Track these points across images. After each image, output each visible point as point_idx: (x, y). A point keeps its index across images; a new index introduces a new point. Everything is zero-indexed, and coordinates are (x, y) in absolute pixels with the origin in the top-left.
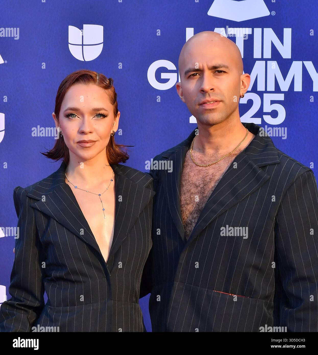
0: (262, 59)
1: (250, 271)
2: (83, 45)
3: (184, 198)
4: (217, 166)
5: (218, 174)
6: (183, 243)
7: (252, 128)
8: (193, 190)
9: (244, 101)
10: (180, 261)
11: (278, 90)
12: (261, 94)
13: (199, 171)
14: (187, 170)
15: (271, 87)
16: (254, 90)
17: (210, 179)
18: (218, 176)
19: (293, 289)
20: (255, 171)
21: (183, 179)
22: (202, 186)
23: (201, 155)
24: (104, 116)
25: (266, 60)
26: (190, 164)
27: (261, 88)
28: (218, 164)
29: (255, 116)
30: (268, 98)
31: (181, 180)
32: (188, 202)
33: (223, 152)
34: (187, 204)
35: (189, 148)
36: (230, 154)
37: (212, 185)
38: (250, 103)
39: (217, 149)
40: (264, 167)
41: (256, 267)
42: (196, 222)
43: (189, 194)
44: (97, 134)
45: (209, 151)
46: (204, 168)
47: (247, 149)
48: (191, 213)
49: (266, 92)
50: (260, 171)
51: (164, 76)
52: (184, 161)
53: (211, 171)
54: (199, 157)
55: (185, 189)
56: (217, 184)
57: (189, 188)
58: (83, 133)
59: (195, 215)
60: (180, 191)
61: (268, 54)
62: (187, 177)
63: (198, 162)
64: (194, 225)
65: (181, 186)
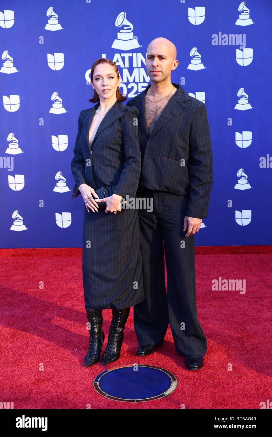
0: (137, 68)
1: (180, 149)
3: (147, 117)
4: (162, 102)
6: (148, 137)
8: (151, 113)
9: (130, 86)
10: (147, 145)
11: (144, 82)
12: (137, 84)
13: (153, 104)
14: (147, 105)
15: (142, 80)
16: (134, 82)
17: (159, 108)
18: (163, 106)
19: (197, 157)
20: (180, 104)
21: (146, 108)
22: (155, 111)
24: (113, 78)
25: (139, 68)
27: (137, 81)
29: (135, 94)
30: (140, 85)
31: (145, 109)
32: (149, 118)
35: (146, 95)
36: (167, 97)
37: (160, 110)
38: (132, 88)
39: (160, 94)
40: (184, 102)
41: (182, 147)
43: (149, 115)
44: (111, 86)
45: (157, 95)
46: (156, 103)
47: (176, 94)
49: (139, 82)
50: (183, 104)
52: (145, 101)
53: (159, 104)
54: (152, 98)
55: (147, 112)
56: (163, 110)
57: (149, 112)
58: (104, 86)
60: (145, 114)
61: (140, 65)
62: (147, 107)
63: (152, 100)
65: (145, 111)
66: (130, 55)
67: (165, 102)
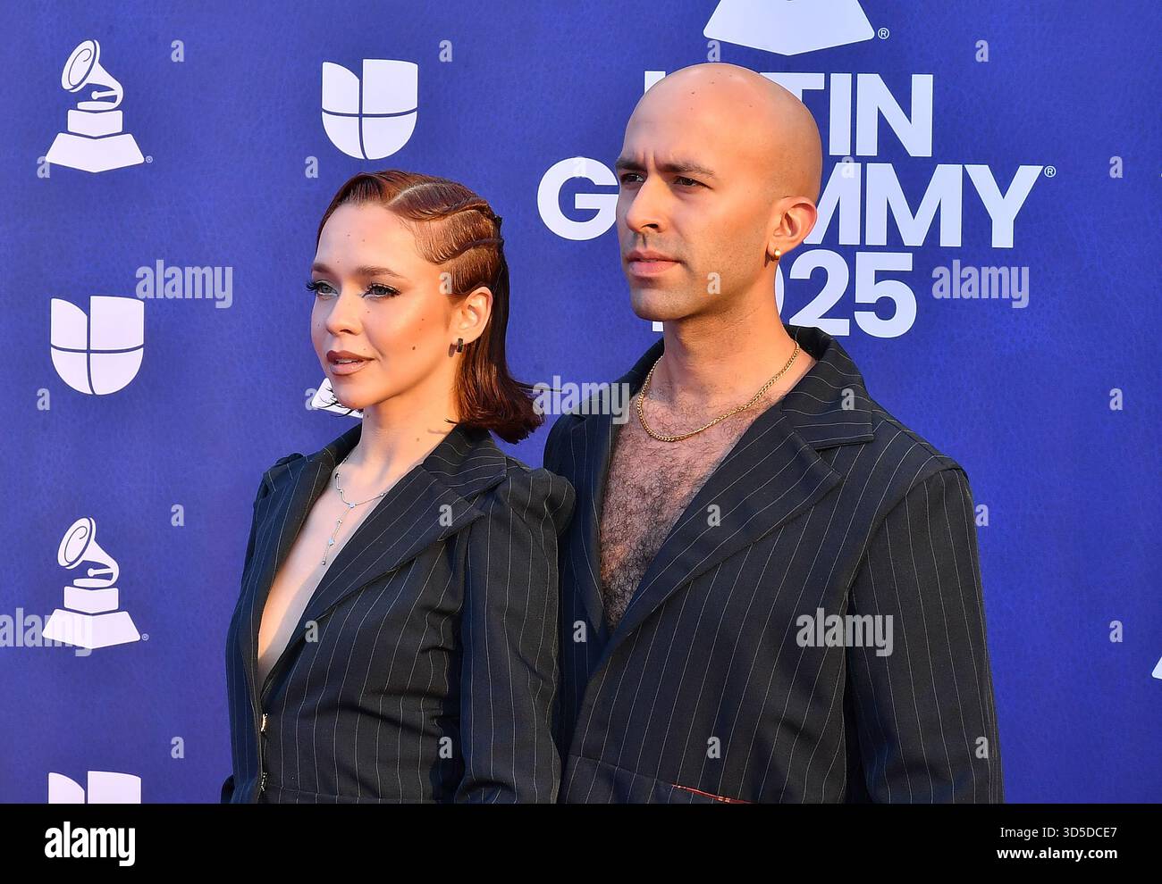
0: (853, 158)
1: (778, 736)
2: (361, 115)
3: (612, 523)
4: (701, 440)
5: (700, 463)
7: (810, 340)
8: (634, 503)
9: (802, 269)
11: (895, 242)
12: (849, 254)
13: (654, 453)
15: (877, 235)
16: (831, 240)
17: (681, 475)
22: (656, 493)
23: (664, 410)
25: (864, 161)
26: (635, 432)
27: (848, 236)
28: (705, 435)
29: (832, 314)
30: (867, 263)
32: (618, 535)
33: (720, 402)
34: (615, 542)
36: (740, 411)
37: (685, 492)
38: (820, 277)
41: (793, 727)
42: (635, 589)
44: (369, 338)
46: (668, 446)
47: (789, 399)
48: (623, 566)
49: (863, 247)
50: (816, 461)
51: (583, 201)
54: (659, 415)
56: (697, 490)
59: (634, 573)
61: (868, 146)
64: (628, 597)
66: (815, 81)
67: (721, 444)
